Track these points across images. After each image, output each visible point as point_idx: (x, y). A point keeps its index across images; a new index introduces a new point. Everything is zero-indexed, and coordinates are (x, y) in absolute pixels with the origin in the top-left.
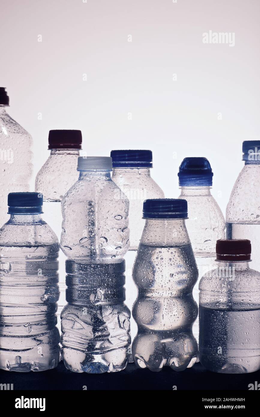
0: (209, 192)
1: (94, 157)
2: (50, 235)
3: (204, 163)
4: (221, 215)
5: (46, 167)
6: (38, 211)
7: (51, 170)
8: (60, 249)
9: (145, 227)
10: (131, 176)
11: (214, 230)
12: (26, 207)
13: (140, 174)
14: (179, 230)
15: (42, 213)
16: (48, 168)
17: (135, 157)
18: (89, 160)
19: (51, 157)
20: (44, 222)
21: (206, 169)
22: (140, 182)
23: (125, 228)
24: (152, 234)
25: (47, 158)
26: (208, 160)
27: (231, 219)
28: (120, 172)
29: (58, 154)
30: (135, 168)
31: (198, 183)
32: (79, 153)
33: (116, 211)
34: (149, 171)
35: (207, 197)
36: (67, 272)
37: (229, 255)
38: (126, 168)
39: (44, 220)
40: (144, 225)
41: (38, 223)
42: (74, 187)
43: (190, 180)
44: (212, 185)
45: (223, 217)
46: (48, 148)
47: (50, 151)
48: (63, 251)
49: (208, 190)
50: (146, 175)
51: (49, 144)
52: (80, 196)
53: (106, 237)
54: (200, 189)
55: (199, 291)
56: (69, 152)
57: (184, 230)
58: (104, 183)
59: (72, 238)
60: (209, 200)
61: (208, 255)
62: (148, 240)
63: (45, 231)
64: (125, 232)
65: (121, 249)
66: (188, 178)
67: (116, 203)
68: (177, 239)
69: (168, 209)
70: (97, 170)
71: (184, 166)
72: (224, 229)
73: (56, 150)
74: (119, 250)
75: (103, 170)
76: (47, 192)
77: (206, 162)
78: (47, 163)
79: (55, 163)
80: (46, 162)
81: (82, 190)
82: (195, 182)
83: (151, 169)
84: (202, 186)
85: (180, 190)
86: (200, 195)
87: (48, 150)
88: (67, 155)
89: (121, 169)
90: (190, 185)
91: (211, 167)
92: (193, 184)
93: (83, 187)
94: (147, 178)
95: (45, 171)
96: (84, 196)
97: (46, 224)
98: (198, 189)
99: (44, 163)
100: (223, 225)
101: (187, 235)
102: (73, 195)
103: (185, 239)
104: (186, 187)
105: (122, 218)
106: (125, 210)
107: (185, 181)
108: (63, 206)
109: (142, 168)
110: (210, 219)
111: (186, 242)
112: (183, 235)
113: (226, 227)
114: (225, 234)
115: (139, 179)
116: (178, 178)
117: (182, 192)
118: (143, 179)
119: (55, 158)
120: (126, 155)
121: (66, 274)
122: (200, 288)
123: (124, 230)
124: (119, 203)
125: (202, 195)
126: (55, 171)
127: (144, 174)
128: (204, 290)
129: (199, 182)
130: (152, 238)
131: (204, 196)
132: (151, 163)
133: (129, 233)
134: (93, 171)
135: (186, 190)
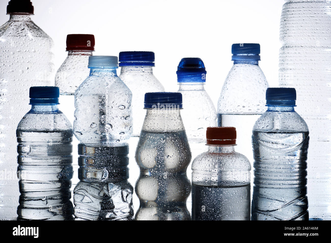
0: (203, 87)
1: (102, 56)
2: (64, 122)
3: (198, 63)
4: (213, 107)
5: (64, 66)
6: (56, 102)
7: (68, 68)
8: (74, 134)
9: (146, 116)
10: (136, 74)
11: (206, 120)
12: (44, 99)
13: (143, 72)
14: (175, 118)
15: (59, 104)
16: (66, 67)
17: (139, 58)
18: (98, 59)
19: (68, 57)
20: (60, 111)
21: (200, 67)
22: (143, 79)
23: (127, 117)
24: (151, 122)
25: (65, 58)
26: (202, 60)
27: (221, 110)
28: (127, 70)
29: (74, 55)
30: (139, 67)
31: (193, 80)
32: (92, 54)
33: (120, 102)
34: (152, 70)
35: (201, 92)
36: (79, 154)
37: (216, 140)
38: (132, 66)
39: (60, 110)
40: (146, 114)
41: (55, 112)
42: (85, 82)
43: (186, 77)
44: (205, 82)
45: (214, 108)
46: (66, 50)
47: (68, 52)
48: (76, 136)
49: (202, 85)
50: (148, 72)
51: (67, 46)
52: (89, 89)
53: (111, 124)
54: (195, 85)
55: (192, 171)
56: (83, 53)
57: (179, 118)
58: (110, 78)
59: (82, 124)
60: (202, 94)
61: (201, 141)
62: (148, 127)
63: (60, 119)
64: (127, 120)
65: (125, 135)
66: (185, 75)
67: (120, 95)
68: (173, 126)
69: (165, 101)
70: (105, 67)
71: (182, 65)
72: (216, 119)
73: (73, 52)
74: (123, 135)
75: (110, 67)
76: (64, 86)
77: (200, 62)
78: (65, 63)
79: (71, 63)
80: (64, 61)
81: (92, 84)
82: (190, 78)
83: (153, 68)
84: (197, 82)
85: (179, 86)
86: (195, 90)
87: (66, 51)
88: (81, 55)
89: (128, 68)
90: (186, 81)
91: (205, 67)
92: (189, 80)
93: (92, 82)
94: (149, 75)
95: (62, 69)
96: (92, 89)
97: (62, 113)
98: (193, 85)
99: (63, 62)
100: (214, 115)
101: (182, 123)
102: (84, 88)
103: (180, 126)
104: (183, 83)
105: (125, 108)
106: (128, 101)
107: (182, 78)
108: (75, 97)
109: (145, 67)
110: (203, 110)
111: (180, 129)
112: (178, 123)
113: (218, 117)
114: (216, 123)
115: (142, 76)
116: (177, 75)
117: (180, 88)
118: (146, 76)
119: (71, 58)
120: (132, 55)
121: (79, 156)
122: (192, 168)
123: (127, 118)
124: (122, 95)
125: (196, 90)
126: (71, 69)
127: (147, 72)
128: (196, 170)
129: (194, 78)
130: (151, 125)
131: (198, 90)
132: (153, 62)
133: (131, 121)
134: (101, 68)
135: (182, 86)
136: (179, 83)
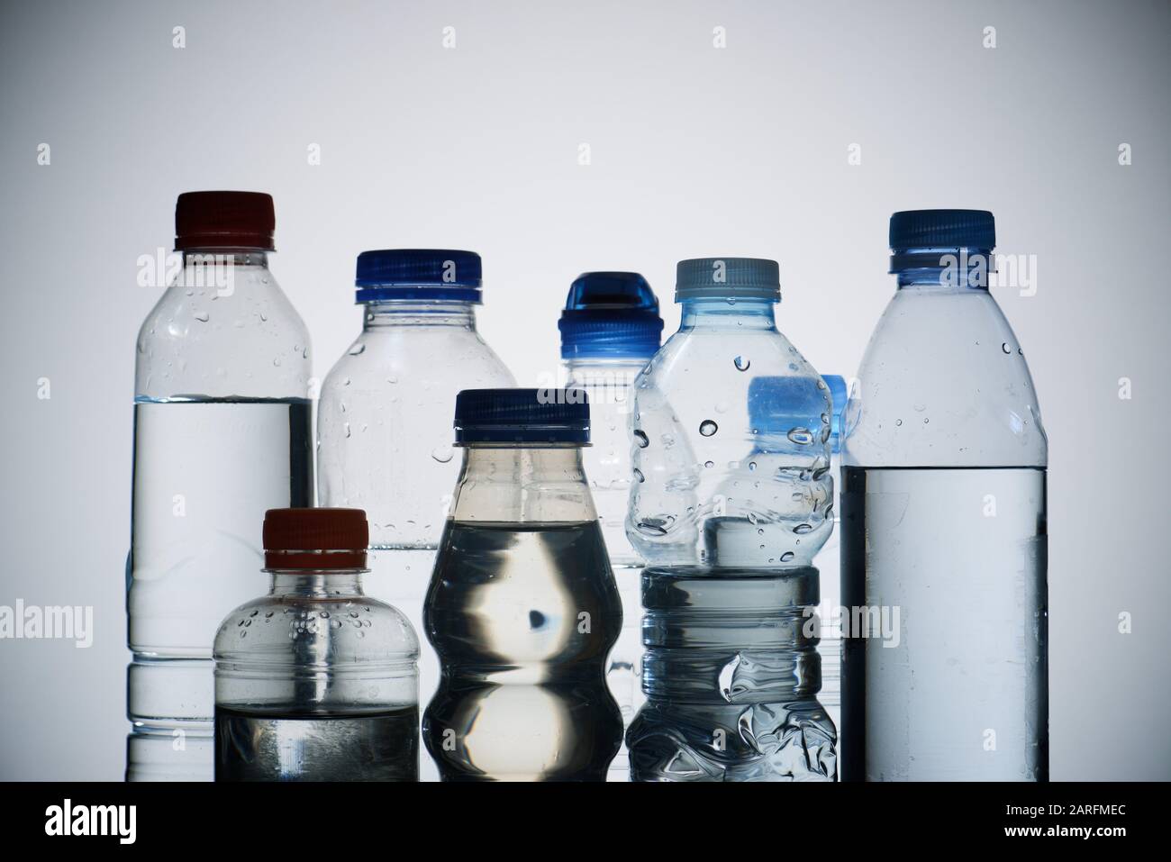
21: (641, 305)
83: (476, 308)
136: (567, 361)
